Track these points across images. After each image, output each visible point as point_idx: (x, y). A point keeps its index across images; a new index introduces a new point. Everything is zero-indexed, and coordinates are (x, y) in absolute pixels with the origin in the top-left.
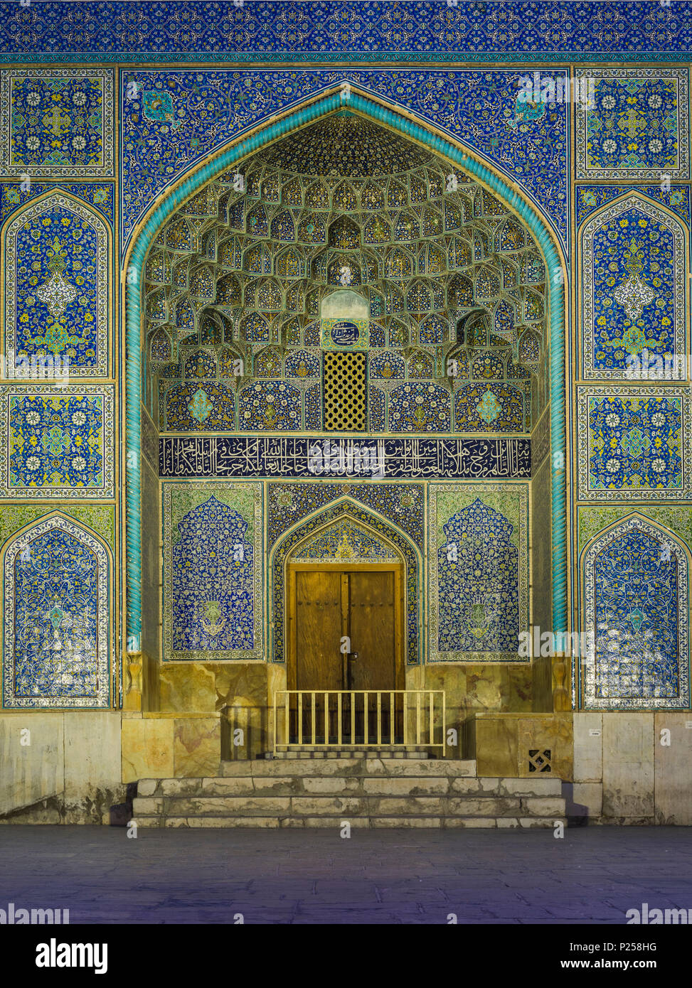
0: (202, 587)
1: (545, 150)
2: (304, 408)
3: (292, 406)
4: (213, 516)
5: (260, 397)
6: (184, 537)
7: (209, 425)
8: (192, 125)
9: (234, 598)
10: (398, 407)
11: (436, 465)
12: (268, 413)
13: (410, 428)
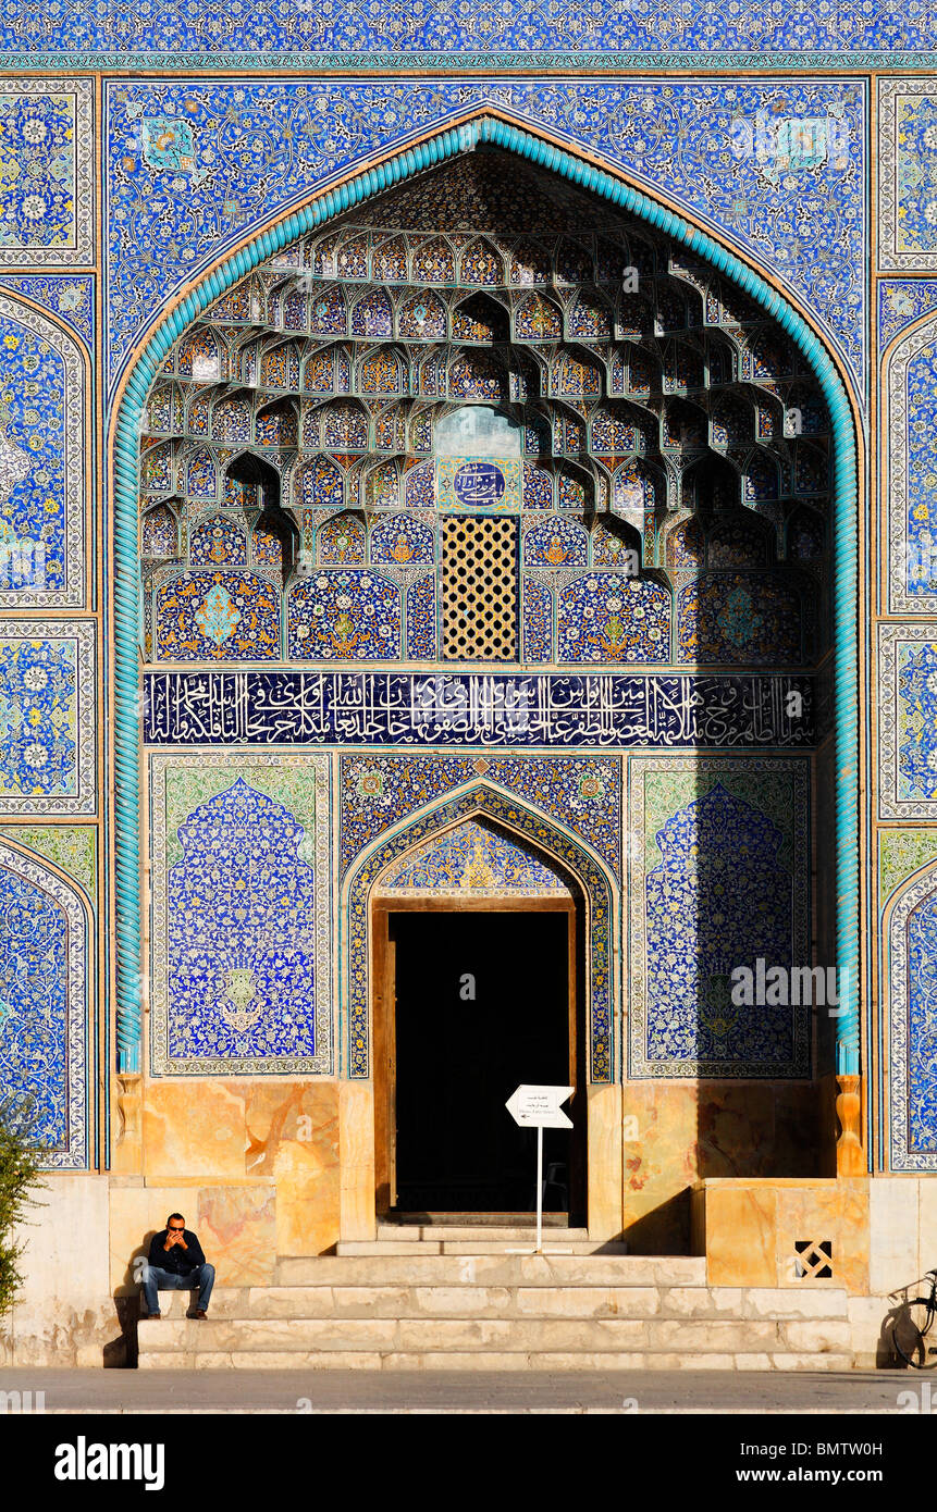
0: (221, 944)
1: (826, 220)
2: (405, 620)
3: (383, 616)
4: (240, 815)
5: (325, 598)
6: (190, 853)
7: (233, 650)
8: (226, 178)
9: (279, 963)
10: (575, 618)
11: (644, 724)
12: (339, 628)
13: (596, 655)
